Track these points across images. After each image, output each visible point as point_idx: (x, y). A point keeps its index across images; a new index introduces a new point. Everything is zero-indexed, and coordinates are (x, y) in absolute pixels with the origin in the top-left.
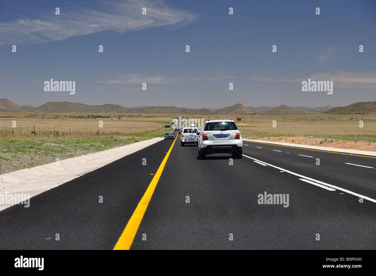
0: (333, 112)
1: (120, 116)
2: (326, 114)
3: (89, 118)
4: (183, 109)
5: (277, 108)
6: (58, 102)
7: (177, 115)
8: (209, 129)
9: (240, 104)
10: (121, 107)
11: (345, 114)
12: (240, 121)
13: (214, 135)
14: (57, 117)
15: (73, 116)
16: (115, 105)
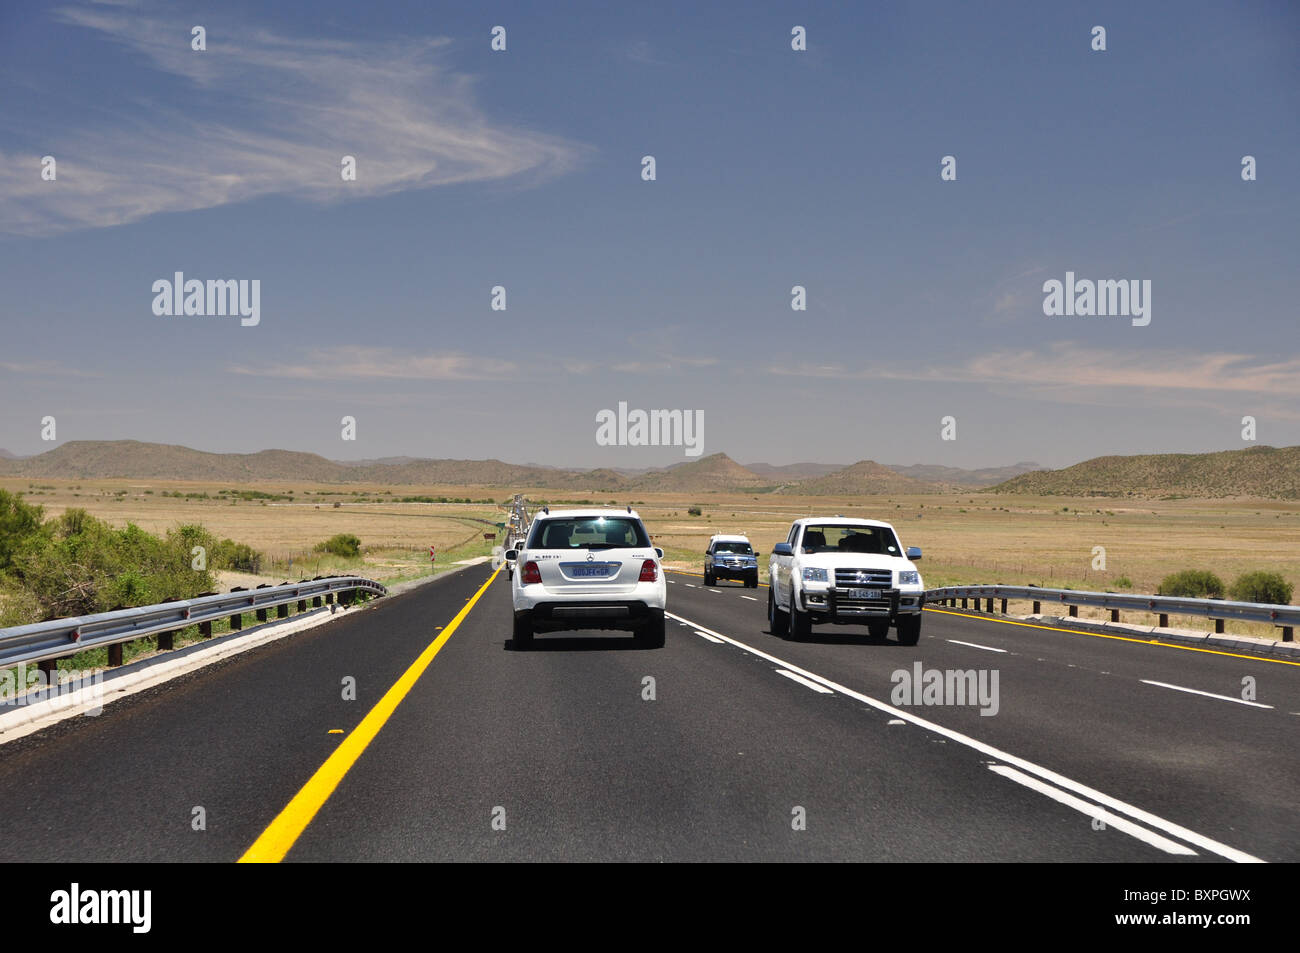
0: (1020, 488)
1: (323, 494)
2: (997, 493)
3: (224, 498)
4: (530, 469)
5: (846, 468)
6: (103, 443)
7: (509, 494)
8: (544, 542)
9: (723, 456)
10: (320, 460)
11: (1058, 493)
12: (698, 517)
13: (562, 565)
14: (120, 494)
15: (170, 492)
16: (299, 454)
